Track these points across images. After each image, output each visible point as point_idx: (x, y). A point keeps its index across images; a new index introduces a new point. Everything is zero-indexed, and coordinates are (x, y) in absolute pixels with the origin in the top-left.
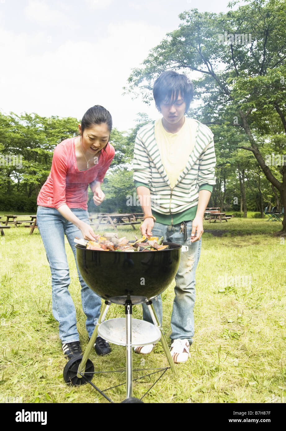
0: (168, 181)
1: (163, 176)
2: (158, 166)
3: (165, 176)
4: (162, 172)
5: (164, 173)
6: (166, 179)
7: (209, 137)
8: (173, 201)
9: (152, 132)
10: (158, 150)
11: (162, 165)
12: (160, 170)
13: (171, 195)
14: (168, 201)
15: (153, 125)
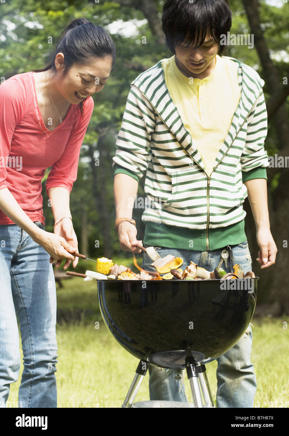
0: (200, 161)
1: (191, 153)
2: (179, 136)
3: (196, 153)
4: (189, 146)
5: (192, 147)
6: (196, 158)
7: (259, 84)
8: (212, 201)
9: (159, 81)
10: (176, 109)
11: (187, 133)
12: (185, 144)
13: (208, 188)
14: (204, 201)
15: (160, 70)
